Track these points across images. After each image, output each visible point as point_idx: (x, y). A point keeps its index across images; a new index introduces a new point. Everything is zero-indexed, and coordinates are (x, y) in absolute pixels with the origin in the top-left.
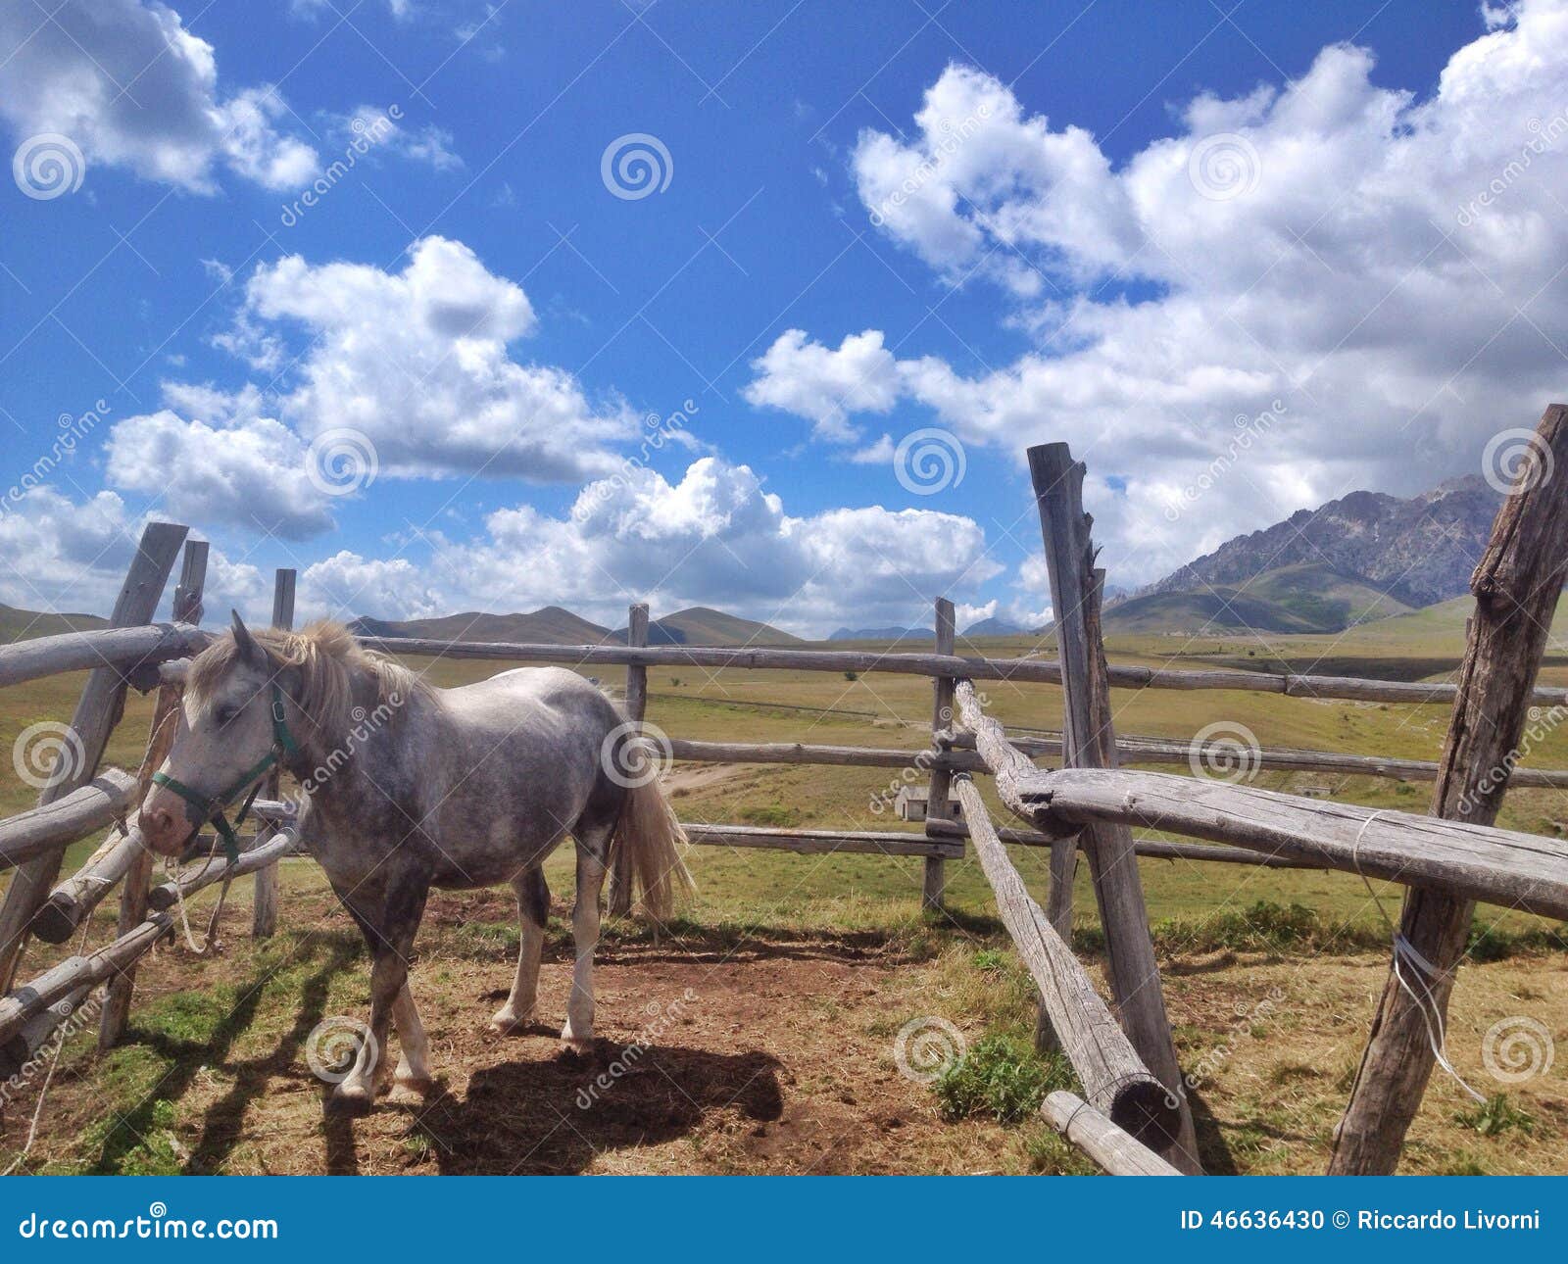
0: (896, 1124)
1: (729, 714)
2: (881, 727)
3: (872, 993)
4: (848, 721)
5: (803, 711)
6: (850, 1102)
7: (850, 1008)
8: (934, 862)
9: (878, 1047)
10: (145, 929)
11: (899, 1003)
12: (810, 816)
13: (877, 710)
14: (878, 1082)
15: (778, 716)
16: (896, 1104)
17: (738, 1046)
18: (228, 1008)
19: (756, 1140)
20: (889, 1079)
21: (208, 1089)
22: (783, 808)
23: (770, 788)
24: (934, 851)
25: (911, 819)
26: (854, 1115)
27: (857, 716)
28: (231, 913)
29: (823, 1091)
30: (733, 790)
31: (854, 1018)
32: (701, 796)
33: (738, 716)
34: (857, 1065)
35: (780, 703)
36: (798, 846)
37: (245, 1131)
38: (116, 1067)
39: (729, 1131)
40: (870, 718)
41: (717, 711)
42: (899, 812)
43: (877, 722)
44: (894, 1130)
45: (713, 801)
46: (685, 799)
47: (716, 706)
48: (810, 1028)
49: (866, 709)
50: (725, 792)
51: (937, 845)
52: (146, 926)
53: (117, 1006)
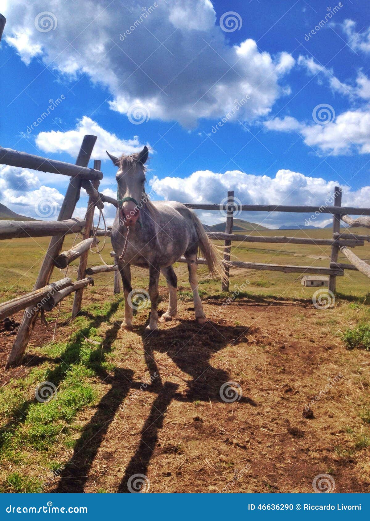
0: (330, 348)
1: (247, 252)
2: (296, 256)
3: (314, 314)
4: (285, 254)
5: (270, 251)
6: (313, 342)
7: (307, 317)
8: (332, 277)
9: (319, 328)
10: (86, 280)
11: (324, 317)
12: (273, 284)
13: (295, 251)
14: (321, 337)
15: (263, 253)
16: (329, 344)
17: (271, 325)
18: (109, 308)
19: (282, 350)
20: (325, 337)
21: (105, 327)
22: (264, 281)
23: (260, 275)
24: (333, 273)
25: (307, 286)
26: (315, 345)
27: (288, 253)
28: (106, 290)
29: (303, 338)
30: (248, 275)
31: (310, 320)
32: (237, 277)
33: (250, 252)
34: (313, 332)
35: (263, 248)
36: (285, 271)
37: (118, 337)
38: (78, 321)
39: (273, 346)
40: (293, 254)
41: (242, 251)
42: (303, 284)
43: (295, 255)
44: (330, 350)
45: (241, 279)
46: (233, 278)
47: (242, 249)
48: (295, 322)
49: (291, 251)
50: (245, 276)
51: (334, 271)
52: (86, 279)
53: (77, 304)
